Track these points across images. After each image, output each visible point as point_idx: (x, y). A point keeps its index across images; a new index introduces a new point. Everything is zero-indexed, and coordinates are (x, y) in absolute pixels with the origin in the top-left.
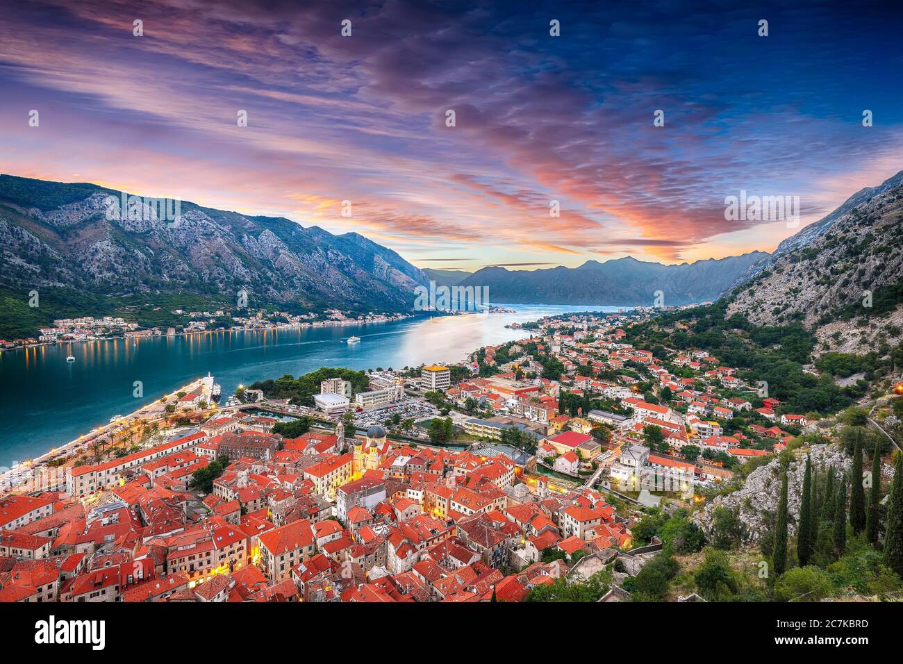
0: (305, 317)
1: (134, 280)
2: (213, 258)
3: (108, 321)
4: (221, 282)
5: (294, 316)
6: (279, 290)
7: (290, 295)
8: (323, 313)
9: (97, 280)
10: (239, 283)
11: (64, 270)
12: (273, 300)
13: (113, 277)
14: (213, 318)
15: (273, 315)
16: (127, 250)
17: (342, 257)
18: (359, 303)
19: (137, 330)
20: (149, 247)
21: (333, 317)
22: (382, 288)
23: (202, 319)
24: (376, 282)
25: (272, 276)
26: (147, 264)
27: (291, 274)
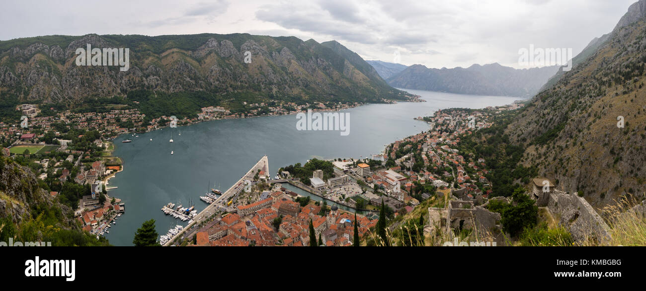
0: (304, 106)
1: (226, 86)
2: (258, 69)
3: (218, 109)
4: (263, 84)
5: (298, 105)
6: (291, 88)
7: (296, 91)
8: (313, 103)
9: (213, 86)
10: (271, 83)
11: (202, 82)
12: (287, 94)
13: (219, 84)
14: (260, 107)
15: (287, 105)
16: (223, 69)
17: (326, 63)
18: (334, 95)
19: (230, 114)
20: (231, 65)
21: (319, 106)
22: (348, 84)
23: (256, 108)
24: (344, 80)
25: (287, 79)
26: (231, 76)
27: (297, 77)
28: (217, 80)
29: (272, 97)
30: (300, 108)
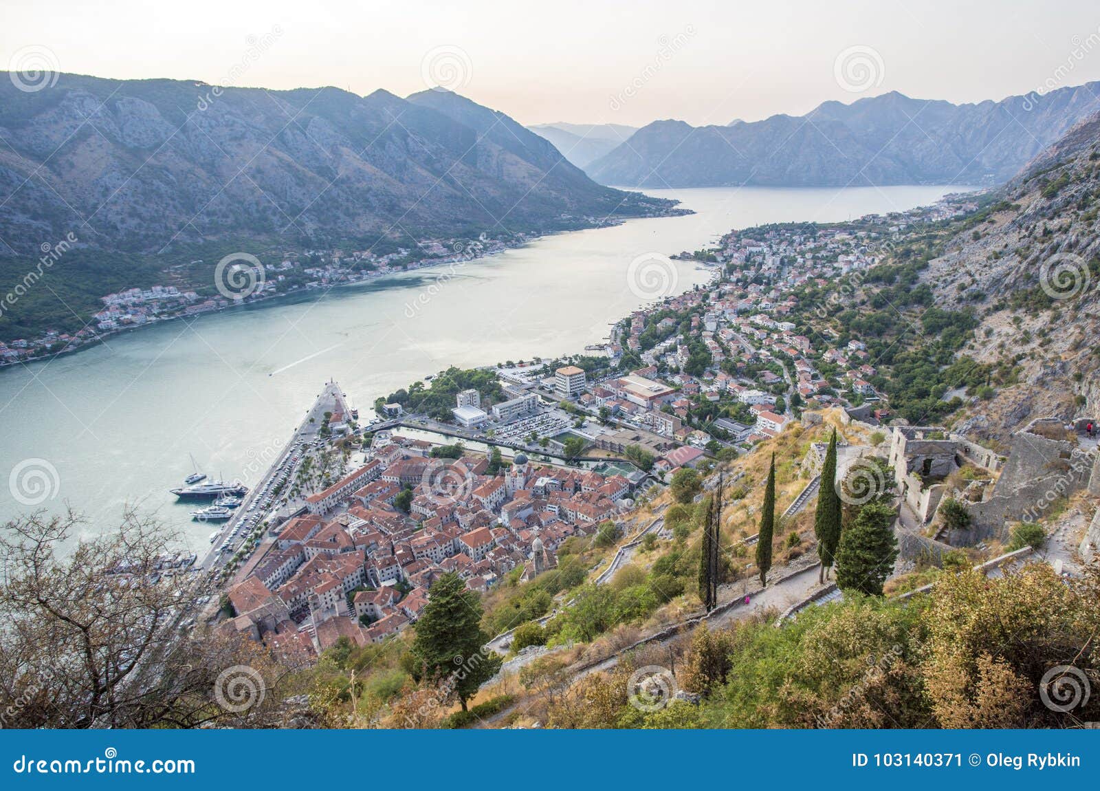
0: (395, 256)
1: (166, 228)
2: (254, 177)
3: (157, 292)
4: (274, 214)
5: (380, 256)
6: (352, 216)
7: (366, 224)
8: (418, 247)
9: (122, 233)
10: (295, 211)
12: (346, 232)
13: (140, 225)
14: (281, 273)
15: (353, 259)
19: (198, 302)
20: (167, 170)
21: (434, 252)
24: (482, 184)
25: (338, 195)
26: (173, 199)
27: (364, 185)
28: (131, 215)
29: (306, 244)
30: (384, 260)
